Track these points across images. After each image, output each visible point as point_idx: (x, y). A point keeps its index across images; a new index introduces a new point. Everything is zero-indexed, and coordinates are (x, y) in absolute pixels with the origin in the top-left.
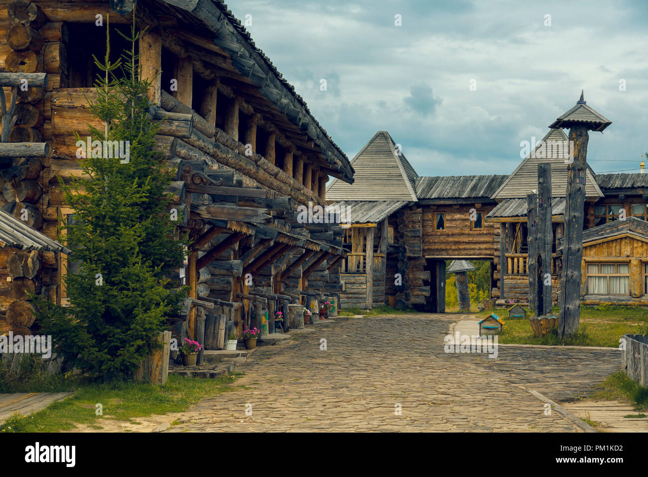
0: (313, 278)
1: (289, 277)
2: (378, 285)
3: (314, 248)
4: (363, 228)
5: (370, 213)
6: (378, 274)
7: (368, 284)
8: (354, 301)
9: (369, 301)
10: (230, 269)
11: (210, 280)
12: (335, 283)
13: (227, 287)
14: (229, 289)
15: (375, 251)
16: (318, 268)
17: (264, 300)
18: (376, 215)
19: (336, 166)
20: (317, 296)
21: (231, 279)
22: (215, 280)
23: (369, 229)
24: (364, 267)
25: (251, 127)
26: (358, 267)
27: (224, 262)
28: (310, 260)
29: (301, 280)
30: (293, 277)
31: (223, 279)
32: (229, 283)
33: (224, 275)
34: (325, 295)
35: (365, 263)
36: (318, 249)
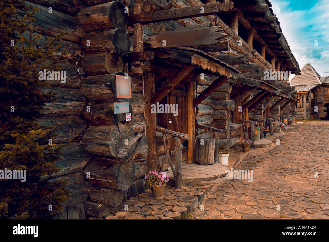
0: (285, 110)
1: (273, 110)
2: (308, 112)
3: (285, 97)
4: (302, 93)
5: (305, 89)
6: (308, 108)
7: (304, 112)
8: (299, 117)
9: (305, 117)
10: (225, 106)
11: (212, 113)
12: (293, 111)
13: (223, 117)
14: (225, 119)
15: (307, 101)
16: (287, 106)
17: (255, 123)
18: (307, 89)
19: (294, 66)
20: (287, 117)
21: (226, 112)
22: (216, 113)
23: (304, 94)
24: (303, 106)
25: (250, 36)
26: (301, 106)
27: (221, 101)
28: (284, 102)
29: (279, 111)
30: (276, 110)
31: (221, 112)
32: (224, 114)
33: (222, 110)
34: (290, 116)
35: (303, 105)
36: (287, 97)
